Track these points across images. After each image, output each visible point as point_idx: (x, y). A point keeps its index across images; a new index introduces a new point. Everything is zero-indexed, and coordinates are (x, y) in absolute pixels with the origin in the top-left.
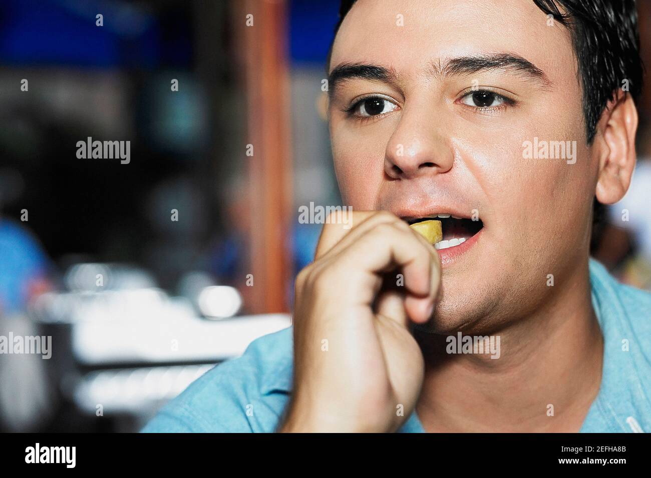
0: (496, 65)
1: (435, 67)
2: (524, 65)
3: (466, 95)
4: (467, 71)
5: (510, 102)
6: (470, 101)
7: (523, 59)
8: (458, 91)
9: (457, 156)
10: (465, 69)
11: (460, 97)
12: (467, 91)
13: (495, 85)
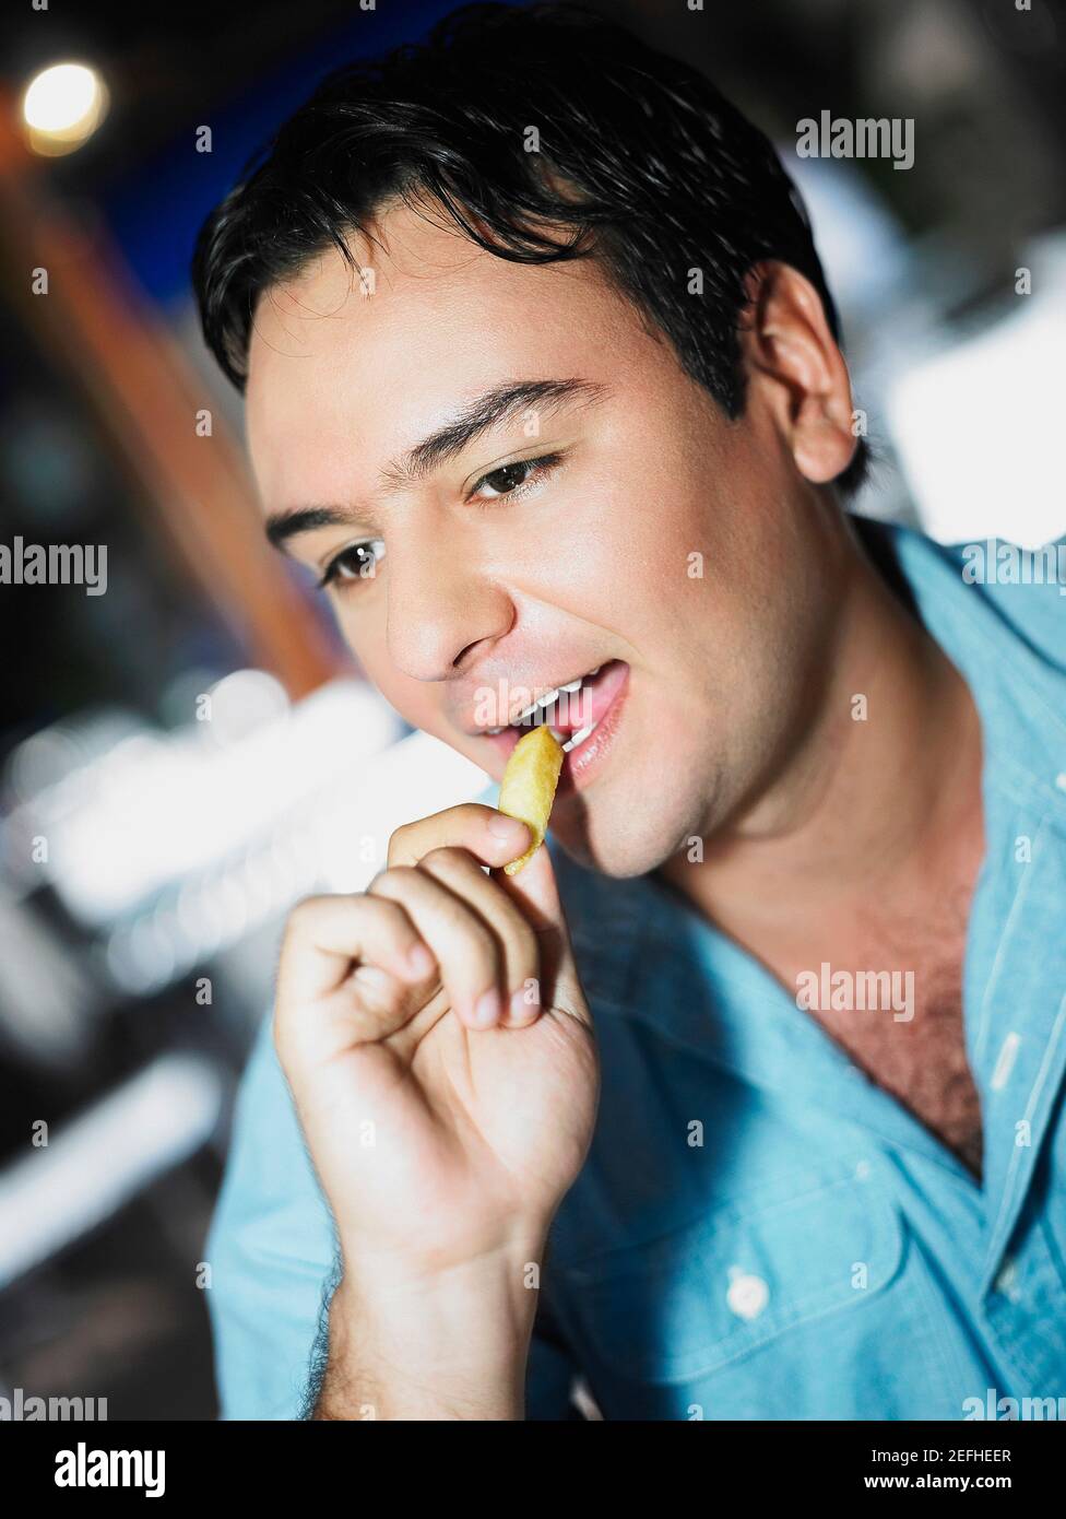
0: (489, 420)
1: (394, 477)
2: (533, 391)
3: (478, 486)
4: (448, 454)
5: (549, 461)
6: (489, 491)
7: (530, 383)
8: (459, 488)
9: (513, 591)
10: (442, 453)
11: (471, 495)
12: (474, 480)
13: (505, 452)
